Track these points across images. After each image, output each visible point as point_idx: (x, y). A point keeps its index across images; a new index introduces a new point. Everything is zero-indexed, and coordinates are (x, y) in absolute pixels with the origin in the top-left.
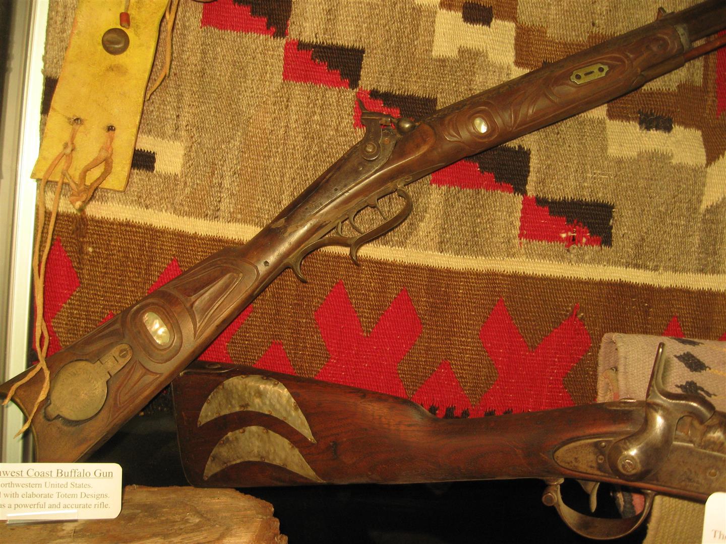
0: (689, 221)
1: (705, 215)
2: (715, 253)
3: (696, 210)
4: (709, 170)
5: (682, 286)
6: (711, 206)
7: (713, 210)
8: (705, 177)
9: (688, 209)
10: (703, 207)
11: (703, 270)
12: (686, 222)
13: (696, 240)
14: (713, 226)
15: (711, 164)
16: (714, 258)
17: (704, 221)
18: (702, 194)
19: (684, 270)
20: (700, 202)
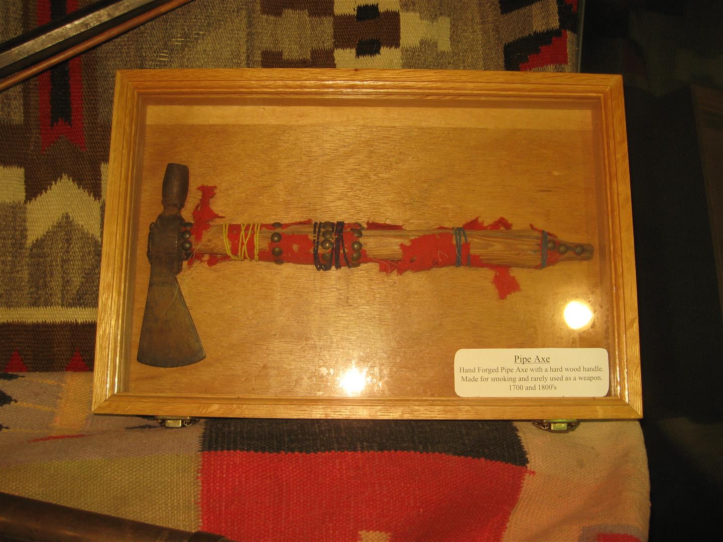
0: (16, 257)
1: (31, 250)
2: (45, 286)
3: (22, 246)
4: (28, 206)
5: (18, 321)
6: (37, 241)
7: (39, 244)
8: (24, 213)
9: (13, 245)
10: (29, 242)
11: (36, 303)
12: (13, 258)
13: (25, 275)
14: (41, 260)
15: (31, 200)
16: (46, 291)
17: (32, 256)
18: (26, 230)
19: (18, 305)
20: (25, 237)
